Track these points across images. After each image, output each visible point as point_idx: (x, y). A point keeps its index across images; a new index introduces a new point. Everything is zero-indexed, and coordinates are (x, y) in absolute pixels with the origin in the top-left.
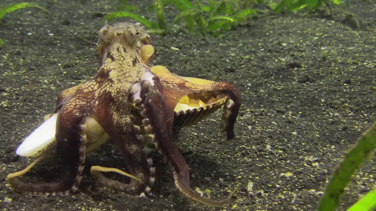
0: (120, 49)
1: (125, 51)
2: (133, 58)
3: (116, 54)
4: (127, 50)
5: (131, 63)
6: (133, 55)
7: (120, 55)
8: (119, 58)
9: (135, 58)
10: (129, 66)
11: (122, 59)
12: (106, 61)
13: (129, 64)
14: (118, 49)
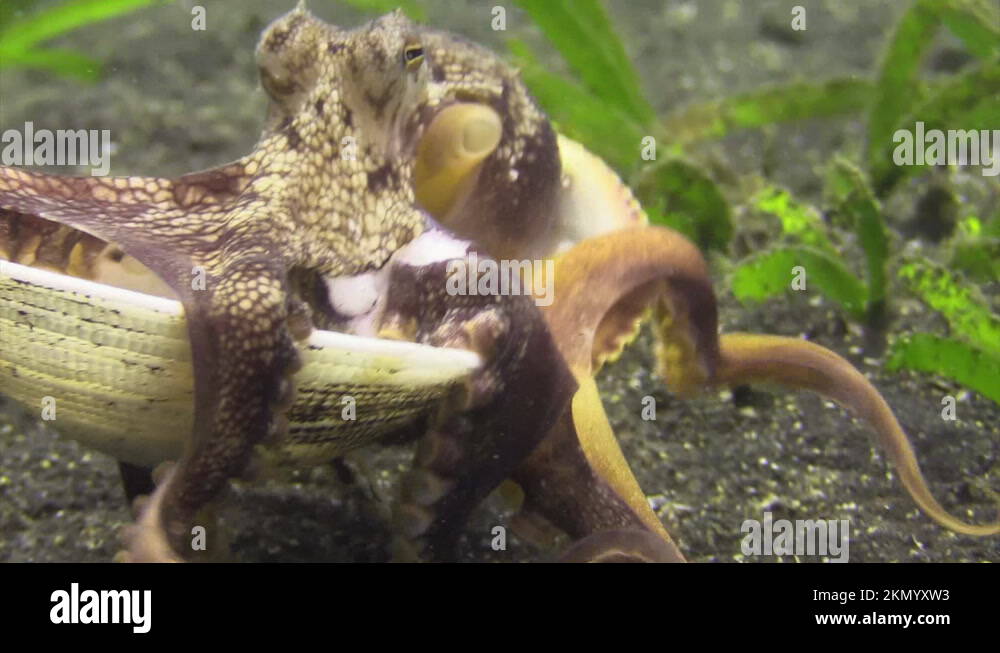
0: (326, 108)
1: (347, 120)
2: (375, 162)
3: (310, 122)
4: (356, 119)
5: (360, 180)
6: (375, 150)
7: (324, 132)
8: (315, 142)
9: (381, 162)
10: (351, 190)
11: (327, 148)
12: (266, 143)
13: (347, 181)
14: (319, 105)
